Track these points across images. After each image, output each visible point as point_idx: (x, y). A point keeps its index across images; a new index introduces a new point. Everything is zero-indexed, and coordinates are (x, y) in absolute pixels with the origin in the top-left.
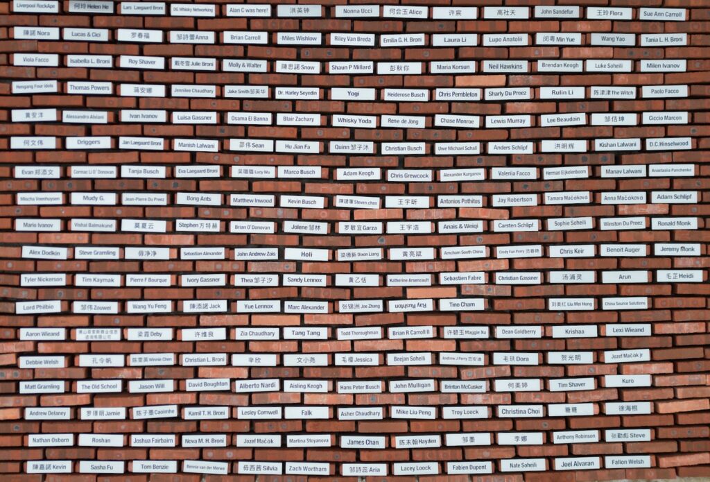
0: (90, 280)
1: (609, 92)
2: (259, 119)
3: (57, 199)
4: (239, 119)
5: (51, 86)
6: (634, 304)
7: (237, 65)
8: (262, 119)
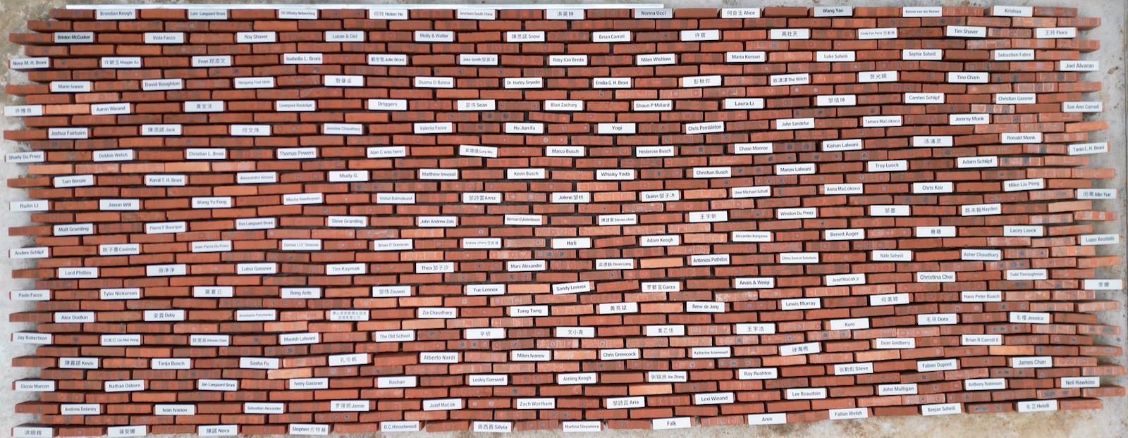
0: (339, 269)
1: (786, 79)
2: (442, 83)
3: (318, 198)
4: (425, 83)
5: (269, 82)
6: (807, 258)
7: (427, 36)
8: (445, 83)
